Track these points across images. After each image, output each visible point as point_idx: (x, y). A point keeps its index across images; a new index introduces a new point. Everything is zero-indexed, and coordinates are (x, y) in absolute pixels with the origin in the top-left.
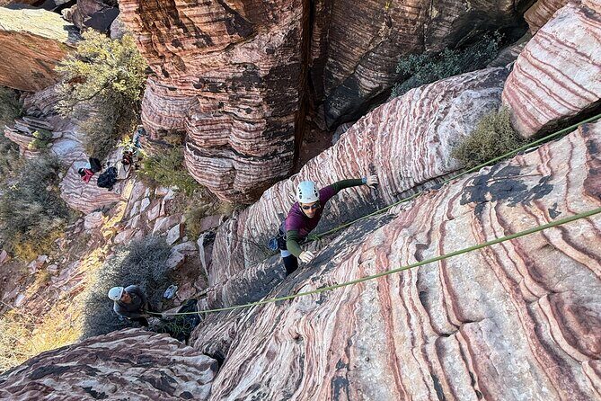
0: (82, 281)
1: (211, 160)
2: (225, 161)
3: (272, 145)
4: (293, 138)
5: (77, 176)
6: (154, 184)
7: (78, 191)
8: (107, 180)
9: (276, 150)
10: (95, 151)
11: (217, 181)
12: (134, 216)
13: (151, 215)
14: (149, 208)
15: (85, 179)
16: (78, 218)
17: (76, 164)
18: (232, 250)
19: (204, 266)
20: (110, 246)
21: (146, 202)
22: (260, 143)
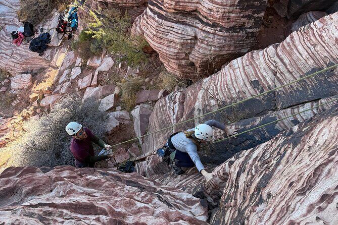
0: (5, 137)
1: (175, 25)
2: (188, 28)
3: (242, 17)
4: (263, 14)
5: (8, 38)
6: (87, 55)
7: (8, 52)
8: (40, 44)
9: (244, 23)
10: (29, 17)
11: (175, 48)
12: (63, 82)
13: (82, 84)
14: (80, 77)
15: (16, 42)
16: (6, 78)
17: (7, 27)
18: (177, 119)
19: (139, 135)
20: (35, 108)
21: (77, 71)
22: (232, 12)
